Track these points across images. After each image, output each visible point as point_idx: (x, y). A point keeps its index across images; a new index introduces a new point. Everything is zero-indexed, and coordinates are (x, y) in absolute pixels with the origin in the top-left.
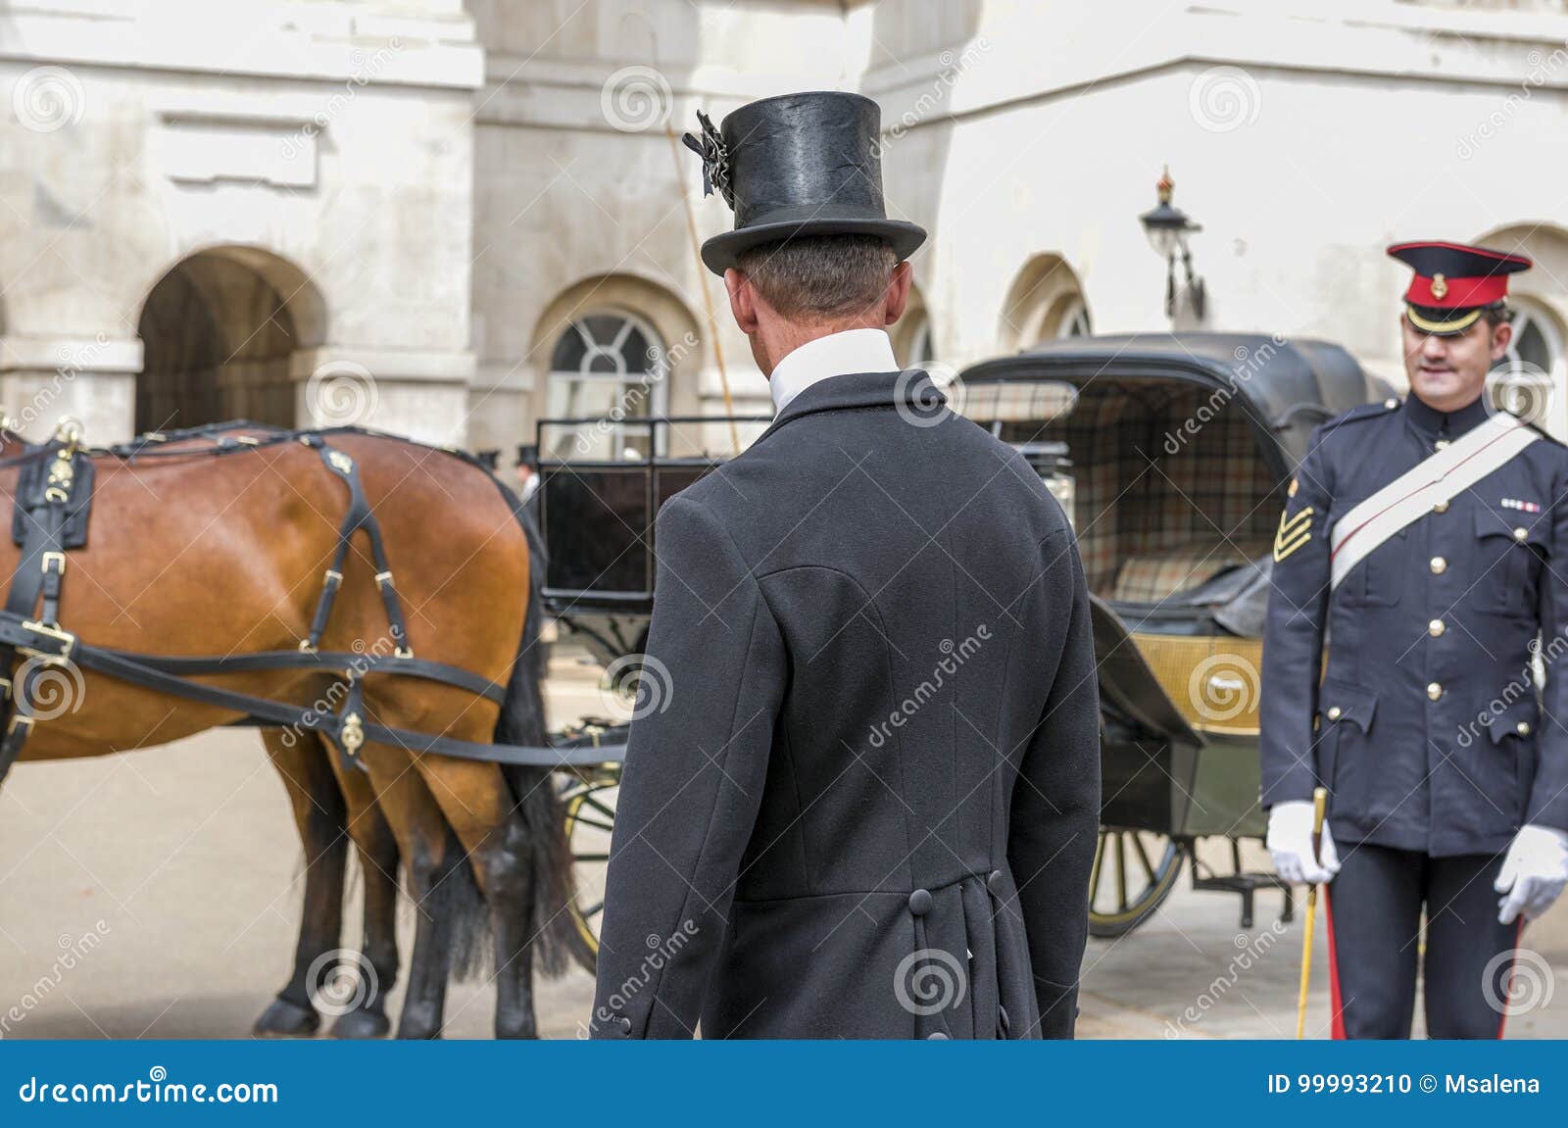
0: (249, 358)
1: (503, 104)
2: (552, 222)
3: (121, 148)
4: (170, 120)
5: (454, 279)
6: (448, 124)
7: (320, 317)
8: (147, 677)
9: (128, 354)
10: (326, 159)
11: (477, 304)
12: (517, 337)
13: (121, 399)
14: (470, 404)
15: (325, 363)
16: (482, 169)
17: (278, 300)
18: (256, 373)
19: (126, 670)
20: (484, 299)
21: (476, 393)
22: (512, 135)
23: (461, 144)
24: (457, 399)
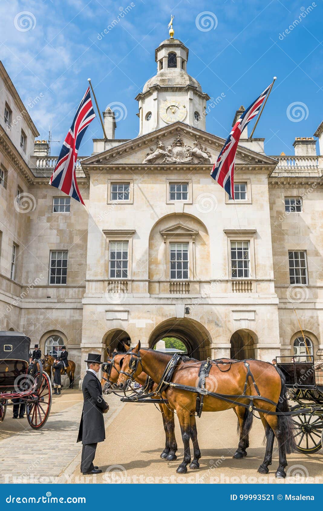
0: (248, 345)
1: (283, 306)
2: (292, 323)
3: (226, 316)
4: (233, 311)
5: (277, 332)
6: (274, 309)
7: (257, 339)
8: (219, 397)
9: (229, 346)
10: (256, 316)
11: (281, 336)
12: (288, 341)
13: (229, 352)
14: (281, 351)
15: (258, 346)
16: (280, 315)
17: (251, 337)
18: (249, 348)
19: (215, 396)
20: (282, 335)
21: (282, 350)
22: (284, 310)
23: (276, 312)
24: (279, 351)
